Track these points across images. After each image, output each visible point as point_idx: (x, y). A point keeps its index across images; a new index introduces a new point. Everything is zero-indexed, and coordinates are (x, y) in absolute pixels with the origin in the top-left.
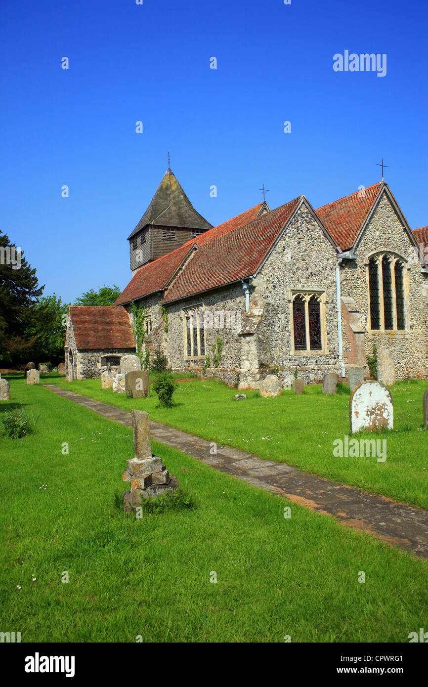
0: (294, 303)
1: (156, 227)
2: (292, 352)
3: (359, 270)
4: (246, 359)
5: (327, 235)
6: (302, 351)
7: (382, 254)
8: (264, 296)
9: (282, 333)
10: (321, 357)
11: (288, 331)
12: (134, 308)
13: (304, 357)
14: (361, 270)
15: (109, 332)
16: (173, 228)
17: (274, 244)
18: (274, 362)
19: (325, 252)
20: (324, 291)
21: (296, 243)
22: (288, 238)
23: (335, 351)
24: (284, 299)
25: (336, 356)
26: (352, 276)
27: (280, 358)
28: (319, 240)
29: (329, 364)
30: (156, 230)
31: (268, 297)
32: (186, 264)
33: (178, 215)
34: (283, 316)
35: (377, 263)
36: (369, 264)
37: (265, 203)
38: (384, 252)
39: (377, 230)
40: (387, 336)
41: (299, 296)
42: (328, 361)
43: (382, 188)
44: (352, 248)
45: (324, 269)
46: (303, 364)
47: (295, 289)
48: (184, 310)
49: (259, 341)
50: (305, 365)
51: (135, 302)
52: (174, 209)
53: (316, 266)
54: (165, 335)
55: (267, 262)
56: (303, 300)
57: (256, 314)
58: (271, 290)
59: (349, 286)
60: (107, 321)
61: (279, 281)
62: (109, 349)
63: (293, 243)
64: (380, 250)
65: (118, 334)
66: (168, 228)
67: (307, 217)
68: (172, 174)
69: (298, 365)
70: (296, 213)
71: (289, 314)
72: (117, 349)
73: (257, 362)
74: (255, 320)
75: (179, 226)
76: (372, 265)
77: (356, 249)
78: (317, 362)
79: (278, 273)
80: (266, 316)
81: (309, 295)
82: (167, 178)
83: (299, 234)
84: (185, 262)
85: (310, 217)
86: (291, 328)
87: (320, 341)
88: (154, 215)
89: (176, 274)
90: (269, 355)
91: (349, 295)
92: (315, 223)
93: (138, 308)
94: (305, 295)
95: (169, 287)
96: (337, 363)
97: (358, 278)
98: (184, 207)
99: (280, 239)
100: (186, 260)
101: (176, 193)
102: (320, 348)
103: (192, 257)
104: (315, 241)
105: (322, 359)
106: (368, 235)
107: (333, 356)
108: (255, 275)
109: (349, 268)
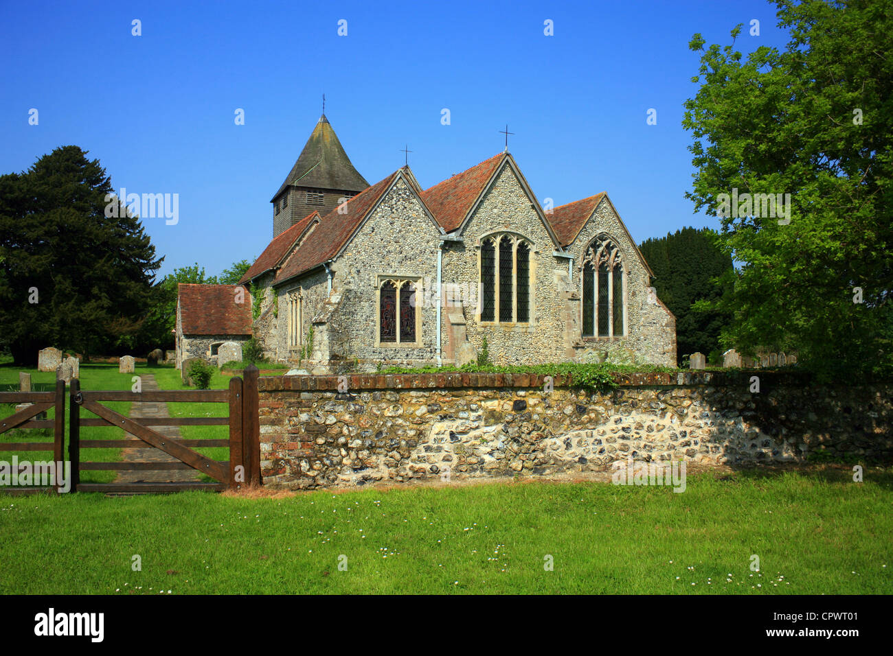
0: (382, 290)
1: (298, 188)
2: (377, 343)
3: (468, 254)
4: (319, 350)
5: (429, 214)
6: (389, 343)
7: (500, 235)
8: (346, 281)
9: (365, 322)
10: (413, 350)
11: (372, 321)
12: (253, 288)
13: (391, 350)
14: (471, 253)
15: (224, 315)
16: (321, 190)
17: (360, 224)
18: (354, 354)
19: (425, 233)
20: (420, 278)
21: (388, 223)
22: (380, 218)
23: (431, 344)
24: (370, 285)
25: (433, 350)
26: (458, 260)
27: (360, 349)
28: (419, 220)
29: (423, 359)
30: (300, 192)
31: (350, 283)
32: (304, 239)
33: (329, 174)
34: (367, 304)
35: (493, 245)
36: (483, 247)
37: (407, 167)
38: (503, 232)
39: (495, 207)
40: (502, 329)
41: (389, 282)
42: (422, 356)
43: (504, 159)
44: (458, 229)
45: (423, 252)
46: (390, 357)
47: (385, 274)
48: (289, 292)
49: (333, 331)
50: (392, 358)
51: (253, 281)
52: (324, 166)
53: (412, 249)
54: (274, 321)
55: (351, 245)
56: (395, 286)
57: (333, 302)
58: (355, 275)
59: (454, 272)
60: (223, 302)
61: (365, 266)
62: (222, 335)
63: (385, 223)
64: (497, 231)
65: (234, 318)
66: (315, 190)
67: (405, 194)
68: (326, 121)
69: (384, 358)
70: (391, 189)
71: (375, 302)
72: (231, 335)
73: (328, 353)
74: (331, 308)
75: (328, 187)
76: (487, 247)
77: (464, 230)
78: (407, 355)
79: (364, 256)
80: (345, 305)
81: (401, 281)
82: (320, 127)
83: (393, 213)
84: (303, 236)
85: (408, 194)
86: (377, 317)
87: (414, 333)
88: (298, 173)
89: (292, 251)
90: (346, 346)
91: (454, 281)
92: (414, 201)
93: (257, 289)
94: (397, 281)
95: (283, 266)
96: (434, 357)
97: (465, 263)
98: (338, 164)
99: (369, 219)
100: (305, 234)
101: (328, 145)
102: (413, 340)
103: (312, 230)
104: (413, 221)
105: (415, 352)
106: (482, 213)
107: (429, 349)
108: (334, 259)
109: (455, 251)
